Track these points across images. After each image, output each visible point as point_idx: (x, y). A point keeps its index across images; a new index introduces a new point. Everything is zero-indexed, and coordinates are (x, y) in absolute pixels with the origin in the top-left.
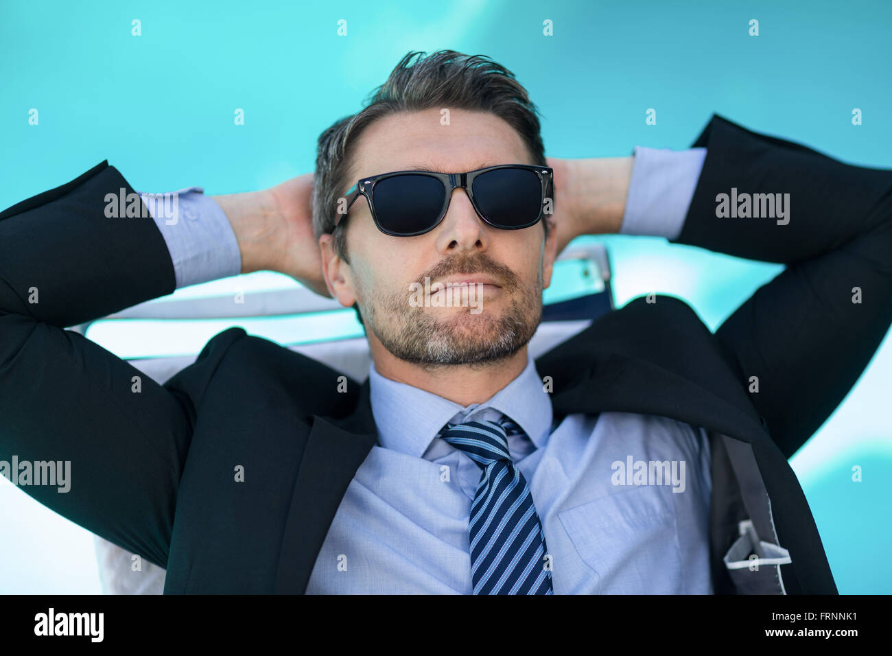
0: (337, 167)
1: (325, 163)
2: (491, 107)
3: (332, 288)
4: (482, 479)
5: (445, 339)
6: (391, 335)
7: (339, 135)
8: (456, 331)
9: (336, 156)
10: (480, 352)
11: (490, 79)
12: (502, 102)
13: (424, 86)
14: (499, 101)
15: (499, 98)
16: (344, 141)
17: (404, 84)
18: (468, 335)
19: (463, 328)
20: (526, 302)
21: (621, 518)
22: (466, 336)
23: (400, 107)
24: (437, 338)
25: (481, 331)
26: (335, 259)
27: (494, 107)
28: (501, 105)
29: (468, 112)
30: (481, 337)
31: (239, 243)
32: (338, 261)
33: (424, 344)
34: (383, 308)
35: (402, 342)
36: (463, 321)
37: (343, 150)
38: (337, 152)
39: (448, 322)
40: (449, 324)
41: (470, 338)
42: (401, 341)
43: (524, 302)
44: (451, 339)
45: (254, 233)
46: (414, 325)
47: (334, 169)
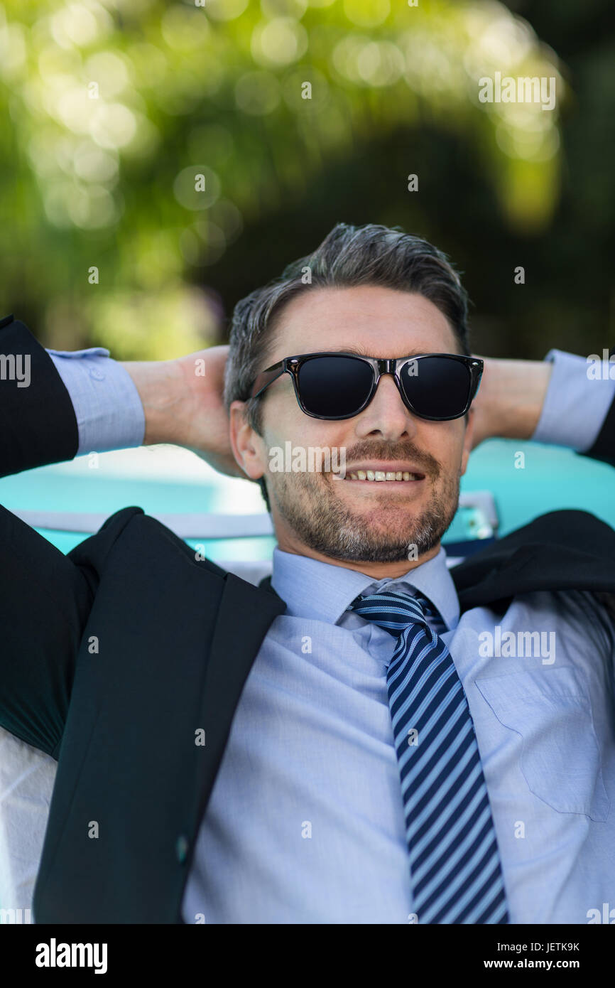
0: (259, 339)
1: (244, 334)
2: (421, 287)
3: (240, 457)
4: (396, 648)
5: (359, 531)
6: (301, 513)
7: (262, 307)
8: (371, 526)
9: (258, 328)
10: (395, 549)
11: (422, 258)
12: (430, 284)
13: (355, 263)
14: (429, 282)
15: (427, 279)
16: (268, 312)
17: (334, 259)
18: (384, 532)
19: (379, 525)
20: (447, 491)
21: (538, 691)
22: (381, 532)
23: (328, 282)
24: (350, 527)
25: (397, 527)
26: (245, 427)
27: (424, 288)
28: (429, 286)
29: (398, 292)
30: (397, 535)
31: (144, 408)
32: (249, 431)
33: (336, 529)
34: (293, 484)
35: (314, 522)
36: (379, 518)
37: (266, 323)
38: (259, 324)
39: (363, 515)
40: (364, 518)
41: (386, 535)
42: (312, 520)
43: (445, 492)
44: (364, 533)
45: (160, 402)
46: (326, 506)
47: (254, 341)
